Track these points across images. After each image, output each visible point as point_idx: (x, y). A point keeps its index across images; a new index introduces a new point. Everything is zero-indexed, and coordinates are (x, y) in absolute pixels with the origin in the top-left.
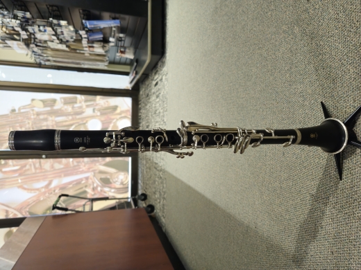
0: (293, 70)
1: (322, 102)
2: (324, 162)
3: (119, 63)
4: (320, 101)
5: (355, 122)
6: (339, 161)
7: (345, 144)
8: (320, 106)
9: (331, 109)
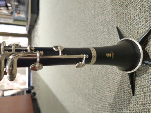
0: (96, 6)
1: (117, 27)
2: (119, 78)
3: (20, 21)
4: (115, 26)
5: (147, 42)
6: (132, 78)
7: (140, 64)
8: (116, 31)
9: (124, 32)
